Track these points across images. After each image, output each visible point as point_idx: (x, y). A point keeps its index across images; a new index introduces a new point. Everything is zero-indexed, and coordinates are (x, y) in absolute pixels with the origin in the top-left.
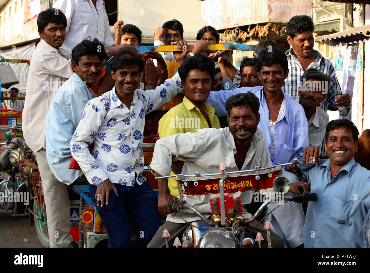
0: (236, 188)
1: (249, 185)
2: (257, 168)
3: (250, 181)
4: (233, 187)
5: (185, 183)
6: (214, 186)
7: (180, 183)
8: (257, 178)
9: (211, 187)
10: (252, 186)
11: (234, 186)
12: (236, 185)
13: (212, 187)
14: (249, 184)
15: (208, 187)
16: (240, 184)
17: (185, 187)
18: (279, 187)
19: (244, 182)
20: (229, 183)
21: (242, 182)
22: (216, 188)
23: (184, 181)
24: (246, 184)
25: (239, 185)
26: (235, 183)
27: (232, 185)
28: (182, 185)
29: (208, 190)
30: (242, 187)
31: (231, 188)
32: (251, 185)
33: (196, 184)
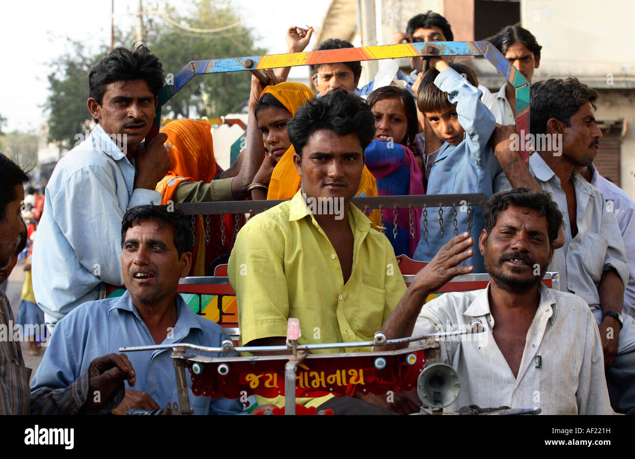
0: (324, 385)
1: (357, 379)
2: (380, 339)
3: (361, 371)
4: (316, 383)
5: (195, 365)
6: (268, 378)
7: (181, 365)
8: (379, 363)
9: (260, 379)
10: (363, 383)
11: (317, 380)
12: (323, 379)
13: (262, 381)
14: (357, 377)
15: (253, 380)
16: (333, 376)
17: (193, 375)
18: (432, 390)
19: (344, 372)
20: (306, 374)
21: (338, 372)
22: (271, 383)
23: (194, 362)
24: (348, 377)
25: (331, 380)
26: (323, 374)
27: (314, 378)
28: (187, 369)
29: (253, 386)
30: (339, 384)
31: (310, 384)
32: (361, 381)
33: (223, 370)
